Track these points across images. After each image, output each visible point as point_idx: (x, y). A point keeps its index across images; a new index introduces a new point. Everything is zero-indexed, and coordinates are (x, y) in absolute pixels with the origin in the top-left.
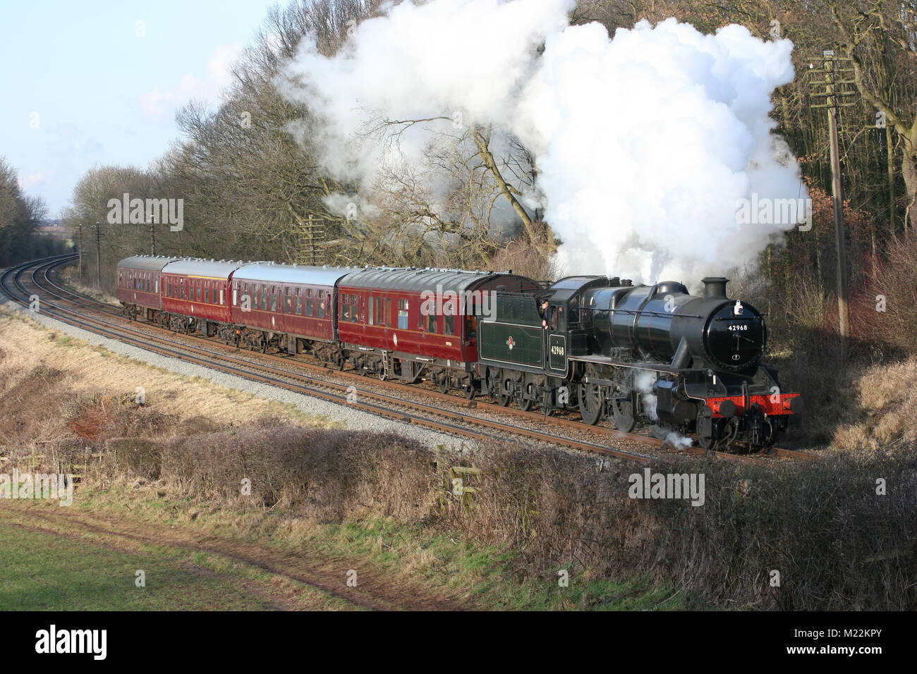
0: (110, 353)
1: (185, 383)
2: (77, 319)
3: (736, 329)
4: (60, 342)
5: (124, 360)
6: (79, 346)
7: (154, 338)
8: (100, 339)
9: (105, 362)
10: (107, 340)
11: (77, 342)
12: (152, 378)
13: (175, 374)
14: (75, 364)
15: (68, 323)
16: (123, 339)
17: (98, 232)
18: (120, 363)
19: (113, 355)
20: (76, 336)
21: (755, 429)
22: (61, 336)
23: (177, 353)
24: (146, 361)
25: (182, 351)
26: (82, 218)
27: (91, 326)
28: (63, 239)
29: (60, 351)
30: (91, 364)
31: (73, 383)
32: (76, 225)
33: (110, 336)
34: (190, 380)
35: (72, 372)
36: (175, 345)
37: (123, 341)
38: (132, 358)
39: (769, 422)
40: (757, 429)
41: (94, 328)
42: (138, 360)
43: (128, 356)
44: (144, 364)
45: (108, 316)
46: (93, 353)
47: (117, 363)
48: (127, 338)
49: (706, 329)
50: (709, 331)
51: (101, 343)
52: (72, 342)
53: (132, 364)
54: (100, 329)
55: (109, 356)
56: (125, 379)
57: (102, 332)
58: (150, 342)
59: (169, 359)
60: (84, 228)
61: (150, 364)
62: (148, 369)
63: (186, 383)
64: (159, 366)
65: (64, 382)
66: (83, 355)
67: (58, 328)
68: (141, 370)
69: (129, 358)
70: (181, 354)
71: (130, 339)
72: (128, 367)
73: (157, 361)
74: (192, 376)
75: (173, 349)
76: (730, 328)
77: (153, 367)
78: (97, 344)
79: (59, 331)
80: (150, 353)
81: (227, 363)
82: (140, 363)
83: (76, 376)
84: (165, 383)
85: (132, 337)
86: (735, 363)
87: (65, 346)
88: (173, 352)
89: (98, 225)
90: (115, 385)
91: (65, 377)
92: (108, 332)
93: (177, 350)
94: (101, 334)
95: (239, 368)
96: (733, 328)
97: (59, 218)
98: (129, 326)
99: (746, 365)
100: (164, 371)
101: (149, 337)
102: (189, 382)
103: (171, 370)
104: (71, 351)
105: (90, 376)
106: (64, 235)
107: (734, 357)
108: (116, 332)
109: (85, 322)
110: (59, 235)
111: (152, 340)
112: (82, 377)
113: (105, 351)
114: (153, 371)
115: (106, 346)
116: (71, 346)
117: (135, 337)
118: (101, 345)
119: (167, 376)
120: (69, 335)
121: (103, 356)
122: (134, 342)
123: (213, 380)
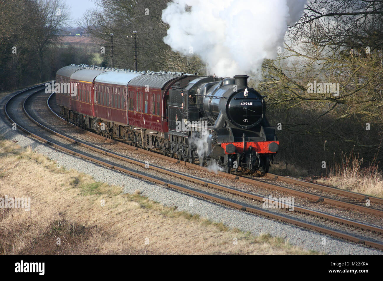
0: (151, 203)
1: (250, 244)
2: (108, 159)
3: (245, 104)
4: (86, 188)
5: (171, 213)
6: (110, 194)
7: (209, 184)
8: (140, 186)
9: (145, 216)
10: (149, 186)
11: (108, 188)
12: (208, 236)
13: (238, 231)
14: (105, 218)
15: (95, 164)
16: (169, 185)
17: (136, 43)
18: (165, 216)
19: (155, 206)
20: (107, 182)
21: (250, 161)
22: (86, 181)
23: (240, 203)
24: (198, 213)
25: (247, 201)
26: (113, 24)
27: (126, 168)
28: (89, 53)
29: (85, 200)
30: (127, 218)
31: (103, 243)
32: (106, 35)
33: (152, 181)
34: (258, 239)
35: (101, 228)
36: (237, 192)
37: (169, 188)
38: (180, 210)
39: (259, 157)
40: (251, 161)
41: (131, 170)
42: (189, 213)
43: (176, 207)
44: (197, 217)
45: (148, 154)
46: (129, 203)
47: (161, 216)
48: (175, 184)
49: (228, 104)
50: (229, 105)
51: (140, 189)
52: (102, 189)
53: (181, 218)
54: (138, 172)
55: (150, 207)
56: (172, 238)
57: (140, 175)
58: (205, 189)
59: (230, 211)
60: (117, 39)
61: (205, 217)
62: (202, 225)
63: (252, 243)
64: (216, 221)
65: (91, 242)
66: (116, 207)
67: (83, 170)
68: (193, 226)
69: (176, 211)
70: (246, 205)
71: (178, 185)
72: (176, 222)
73: (214, 214)
74: (261, 234)
75: (235, 198)
76: (242, 104)
77: (208, 223)
78: (134, 191)
79: (85, 175)
80: (205, 204)
81: (307, 217)
82: (191, 216)
83: (106, 233)
84: (225, 243)
85: (180, 182)
86: (246, 124)
87: (91, 194)
88: (235, 202)
89: (135, 34)
90: (158, 245)
91: (92, 236)
92: (149, 175)
93: (240, 199)
94: (140, 179)
95: (323, 224)
96: (243, 104)
97: (83, 25)
98: (176, 168)
99: (253, 125)
100: (223, 228)
101: (203, 183)
102: (256, 242)
103: (232, 225)
104: (101, 202)
105: (125, 233)
106: (90, 48)
107: (245, 121)
108: (160, 176)
109: (118, 162)
110: (82, 47)
111: (207, 186)
112: (115, 235)
113: (145, 201)
114: (209, 228)
115: (147, 195)
116: (101, 193)
117: (184, 183)
118: (139, 193)
119: (227, 234)
120: (97, 180)
121: (142, 206)
122: (183, 189)
123: (289, 239)
